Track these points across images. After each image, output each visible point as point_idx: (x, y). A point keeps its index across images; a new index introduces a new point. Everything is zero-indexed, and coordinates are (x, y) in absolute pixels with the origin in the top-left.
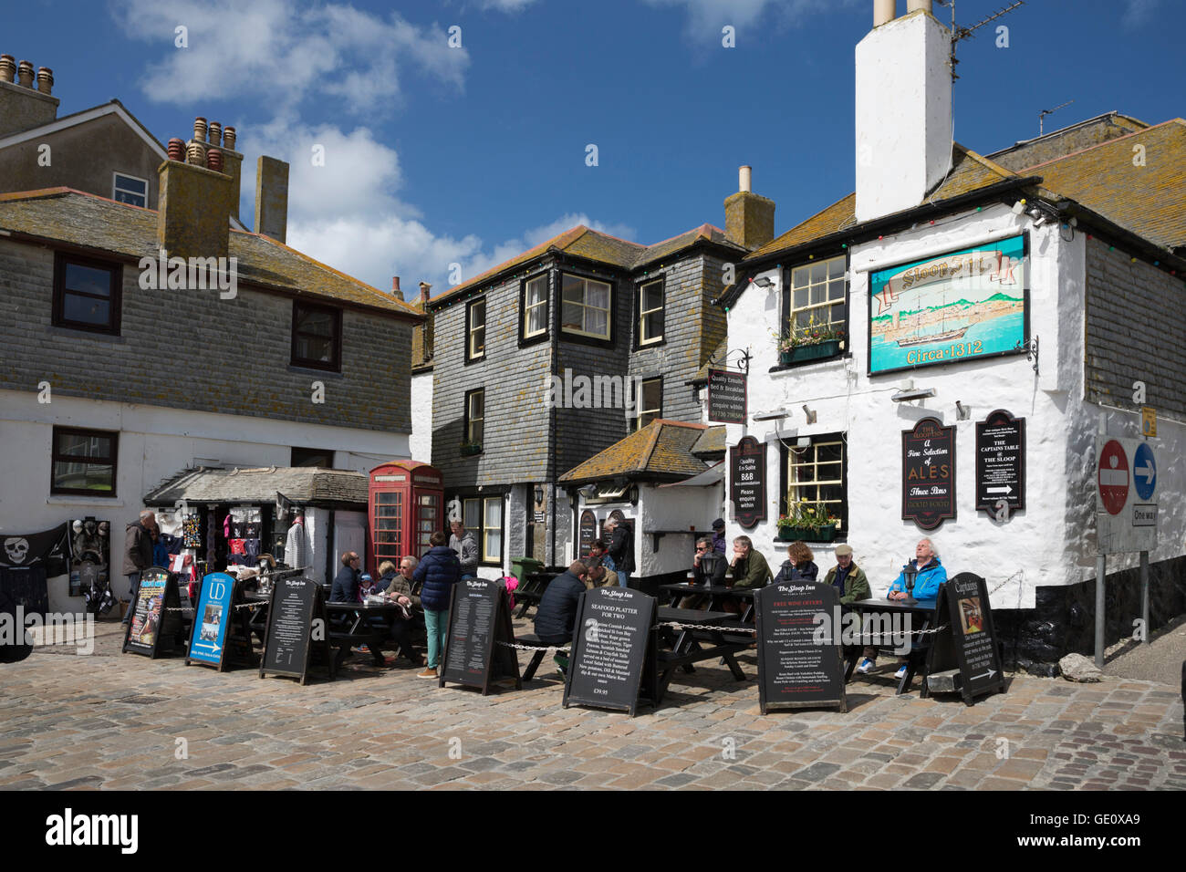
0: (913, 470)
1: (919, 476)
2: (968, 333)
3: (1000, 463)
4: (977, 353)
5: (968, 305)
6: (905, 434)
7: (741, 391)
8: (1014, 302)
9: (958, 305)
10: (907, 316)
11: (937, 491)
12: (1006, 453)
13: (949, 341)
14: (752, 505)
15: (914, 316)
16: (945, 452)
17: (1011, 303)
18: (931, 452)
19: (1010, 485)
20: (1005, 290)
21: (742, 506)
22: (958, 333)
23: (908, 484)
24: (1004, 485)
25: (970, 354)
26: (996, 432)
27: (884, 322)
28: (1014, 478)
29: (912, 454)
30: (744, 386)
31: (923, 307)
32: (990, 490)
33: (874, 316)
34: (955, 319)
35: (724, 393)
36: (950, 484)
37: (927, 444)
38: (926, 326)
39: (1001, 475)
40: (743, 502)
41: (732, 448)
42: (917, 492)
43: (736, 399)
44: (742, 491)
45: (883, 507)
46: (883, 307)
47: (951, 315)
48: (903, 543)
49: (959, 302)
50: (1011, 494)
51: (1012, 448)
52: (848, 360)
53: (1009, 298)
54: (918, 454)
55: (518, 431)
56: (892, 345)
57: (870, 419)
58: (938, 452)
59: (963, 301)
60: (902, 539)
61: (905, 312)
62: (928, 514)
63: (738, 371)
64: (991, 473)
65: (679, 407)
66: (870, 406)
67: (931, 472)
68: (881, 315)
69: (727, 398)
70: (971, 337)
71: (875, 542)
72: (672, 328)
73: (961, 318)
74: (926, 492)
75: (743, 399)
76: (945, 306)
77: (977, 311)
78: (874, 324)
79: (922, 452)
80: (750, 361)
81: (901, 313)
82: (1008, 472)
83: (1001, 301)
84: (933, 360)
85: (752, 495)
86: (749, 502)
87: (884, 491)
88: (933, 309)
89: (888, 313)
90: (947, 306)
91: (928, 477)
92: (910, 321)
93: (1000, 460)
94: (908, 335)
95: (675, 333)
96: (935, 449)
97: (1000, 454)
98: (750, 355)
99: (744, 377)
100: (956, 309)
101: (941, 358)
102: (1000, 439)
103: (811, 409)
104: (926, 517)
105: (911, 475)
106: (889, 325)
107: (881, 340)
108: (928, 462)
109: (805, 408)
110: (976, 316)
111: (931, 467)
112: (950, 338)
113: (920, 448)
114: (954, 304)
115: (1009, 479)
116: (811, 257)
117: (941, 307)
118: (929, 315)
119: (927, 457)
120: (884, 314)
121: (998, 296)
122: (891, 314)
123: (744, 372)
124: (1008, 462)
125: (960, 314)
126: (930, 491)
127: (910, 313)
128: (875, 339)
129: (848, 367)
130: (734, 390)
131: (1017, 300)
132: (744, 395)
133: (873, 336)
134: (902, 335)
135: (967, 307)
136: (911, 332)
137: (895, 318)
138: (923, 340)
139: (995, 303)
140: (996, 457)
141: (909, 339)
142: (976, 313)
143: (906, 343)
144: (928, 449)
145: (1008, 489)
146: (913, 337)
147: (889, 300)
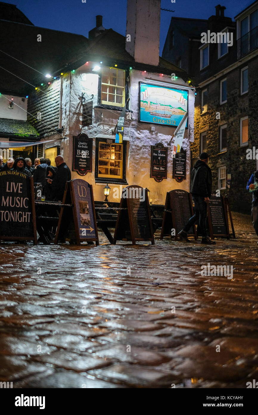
0: (155, 160)
1: (156, 163)
2: (172, 117)
3: (180, 164)
4: (174, 125)
6: (152, 146)
8: (184, 112)
11: (162, 169)
12: (182, 161)
14: (85, 166)
15: (155, 105)
16: (165, 155)
18: (160, 155)
19: (183, 171)
20: (182, 107)
21: (80, 166)
22: (169, 116)
23: (153, 165)
25: (172, 124)
27: (145, 104)
28: (184, 169)
32: (177, 172)
33: (141, 99)
36: (166, 167)
37: (159, 152)
38: (159, 110)
39: (179, 168)
40: (81, 164)
41: (74, 137)
42: (156, 168)
51: (183, 160)
53: (183, 110)
54: (156, 155)
56: (148, 113)
58: (163, 155)
59: (170, 106)
61: (152, 102)
62: (159, 176)
64: (177, 167)
67: (160, 162)
68: (144, 100)
74: (158, 169)
78: (141, 103)
79: (158, 155)
81: (151, 102)
82: (182, 167)
83: (181, 110)
85: (85, 162)
86: (83, 164)
88: (161, 105)
89: (147, 101)
90: (166, 105)
91: (159, 164)
97: (180, 161)
101: (164, 123)
102: (180, 156)
104: (158, 178)
105: (154, 162)
106: (147, 105)
107: (144, 110)
108: (159, 158)
112: (166, 117)
113: (157, 153)
114: (167, 106)
115: (182, 170)
118: (160, 107)
119: (159, 156)
121: (180, 108)
124: (182, 164)
126: (160, 169)
127: (154, 103)
128: (142, 108)
131: (185, 111)
134: (151, 110)
135: (171, 108)
136: (154, 110)
137: (149, 103)
138: (158, 115)
139: (180, 110)
140: (179, 162)
141: (154, 113)
142: (174, 111)
143: (152, 114)
144: (160, 154)
145: (182, 173)
146: (155, 112)
147: (147, 96)
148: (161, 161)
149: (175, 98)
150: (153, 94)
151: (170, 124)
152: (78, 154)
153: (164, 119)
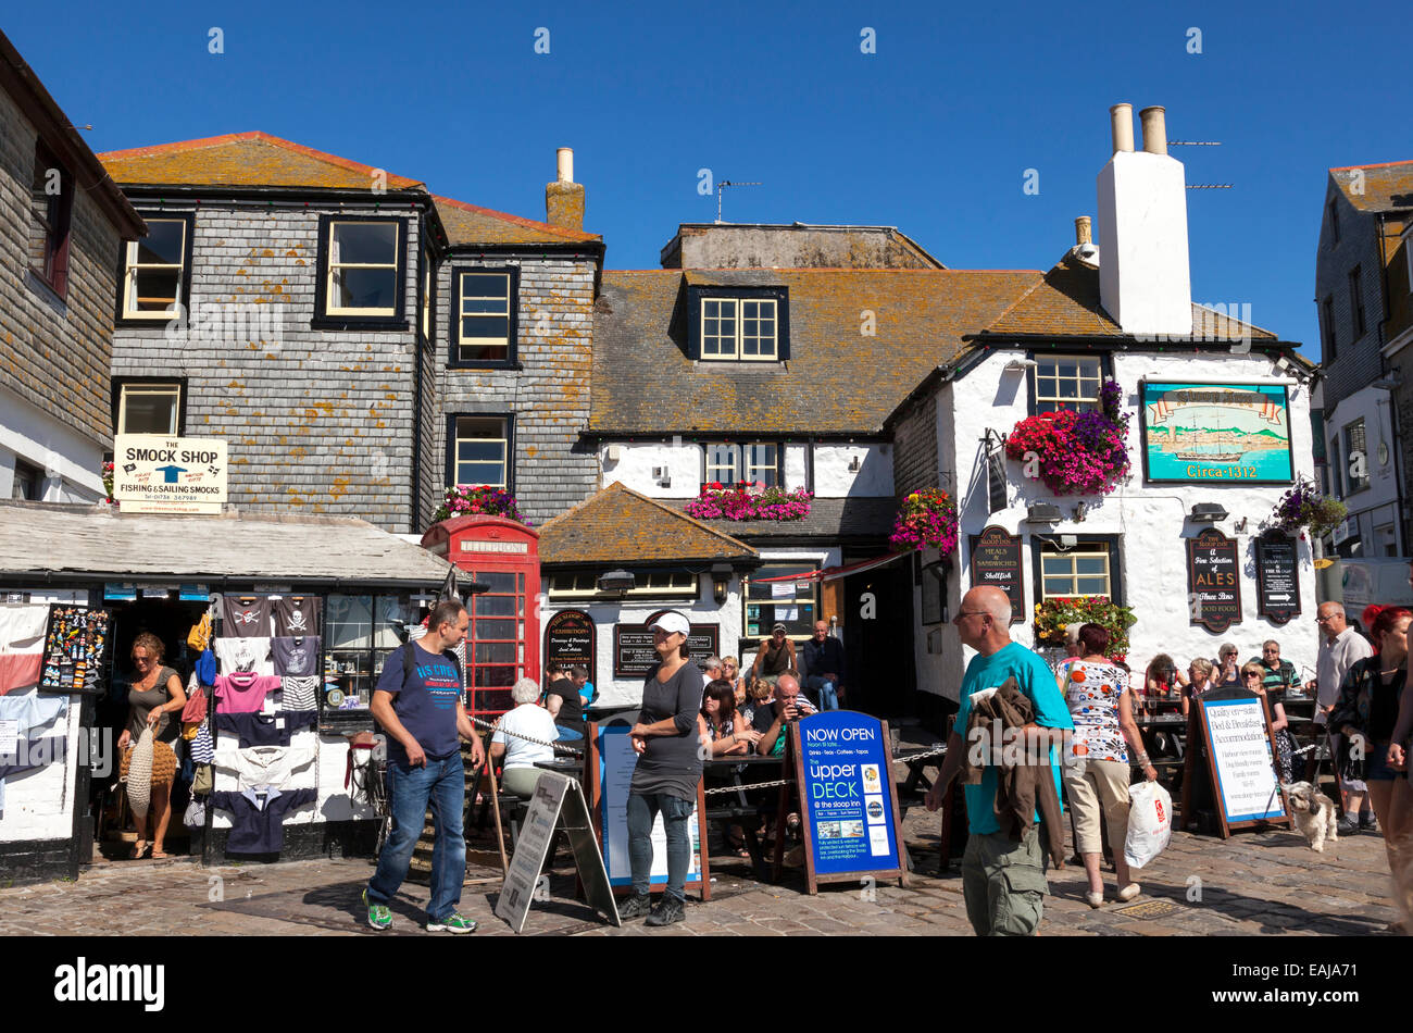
0: (1200, 576)
1: (1205, 578)
2: (1243, 458)
3: (1277, 574)
4: (1252, 477)
5: (1241, 433)
6: (1191, 541)
8: (1280, 440)
9: (1232, 432)
10: (1183, 432)
11: (1224, 596)
12: (1283, 567)
13: (1228, 463)
15: (1191, 433)
16: (1230, 561)
17: (1278, 440)
18: (1217, 561)
19: (1289, 594)
20: (1273, 429)
22: (1233, 456)
23: (1195, 589)
24: (1284, 594)
25: (1246, 478)
26: (1274, 547)
27: (1160, 433)
28: (1291, 588)
29: (1199, 560)
32: (1272, 598)
33: (1150, 423)
34: (1230, 444)
36: (1235, 590)
37: (1213, 552)
38: (1204, 445)
39: (1280, 584)
42: (1206, 597)
45: (1167, 610)
46: (1158, 419)
47: (1226, 440)
48: (1191, 645)
49: (1233, 429)
50: (1290, 601)
51: (1288, 562)
53: (1277, 436)
54: (1205, 561)
55: (307, 470)
56: (1171, 456)
57: (1150, 524)
58: (1224, 561)
59: (1236, 430)
60: (1191, 641)
61: (1181, 428)
62: (1218, 618)
64: (1270, 583)
65: (548, 463)
66: (1147, 511)
68: (1157, 426)
70: (1245, 461)
71: (1160, 646)
72: (532, 349)
73: (1236, 444)
74: (1214, 597)
76: (1219, 430)
77: (1248, 441)
78: (1150, 433)
79: (1209, 560)
81: (1177, 427)
82: (1285, 582)
83: (1269, 436)
84: (1212, 477)
87: (1169, 595)
88: (1209, 431)
89: (1165, 425)
90: (1222, 430)
91: (1215, 584)
92: (1188, 437)
93: (1278, 571)
94: (1187, 449)
95: (542, 357)
96: (1220, 558)
97: (1278, 567)
100: (1230, 435)
101: (1220, 476)
102: (1278, 554)
104: (1216, 621)
105: (1199, 581)
106: (1166, 436)
107: (1160, 450)
108: (1214, 569)
110: (1249, 445)
111: (1218, 574)
112: (1227, 460)
113: (1207, 556)
114: (1228, 430)
115: (1287, 589)
117: (1216, 431)
118: (1206, 436)
119: (1214, 565)
120: (1160, 425)
121: (1265, 432)
124: (1285, 574)
125: (1235, 440)
126: (1218, 596)
127: (1186, 430)
128: (1153, 447)
131: (1282, 439)
133: (1150, 444)
134: (1180, 449)
135: (1240, 435)
136: (1189, 447)
137: (1171, 432)
138: (1201, 457)
139: (1265, 438)
140: (1275, 569)
141: (1188, 453)
143: (1183, 457)
144: (1215, 557)
145: (1287, 597)
146: (1191, 452)
147: (1164, 413)
148: (1219, 576)
149: (1252, 408)
150: (1183, 406)
151: (1240, 477)
153: (1219, 467)
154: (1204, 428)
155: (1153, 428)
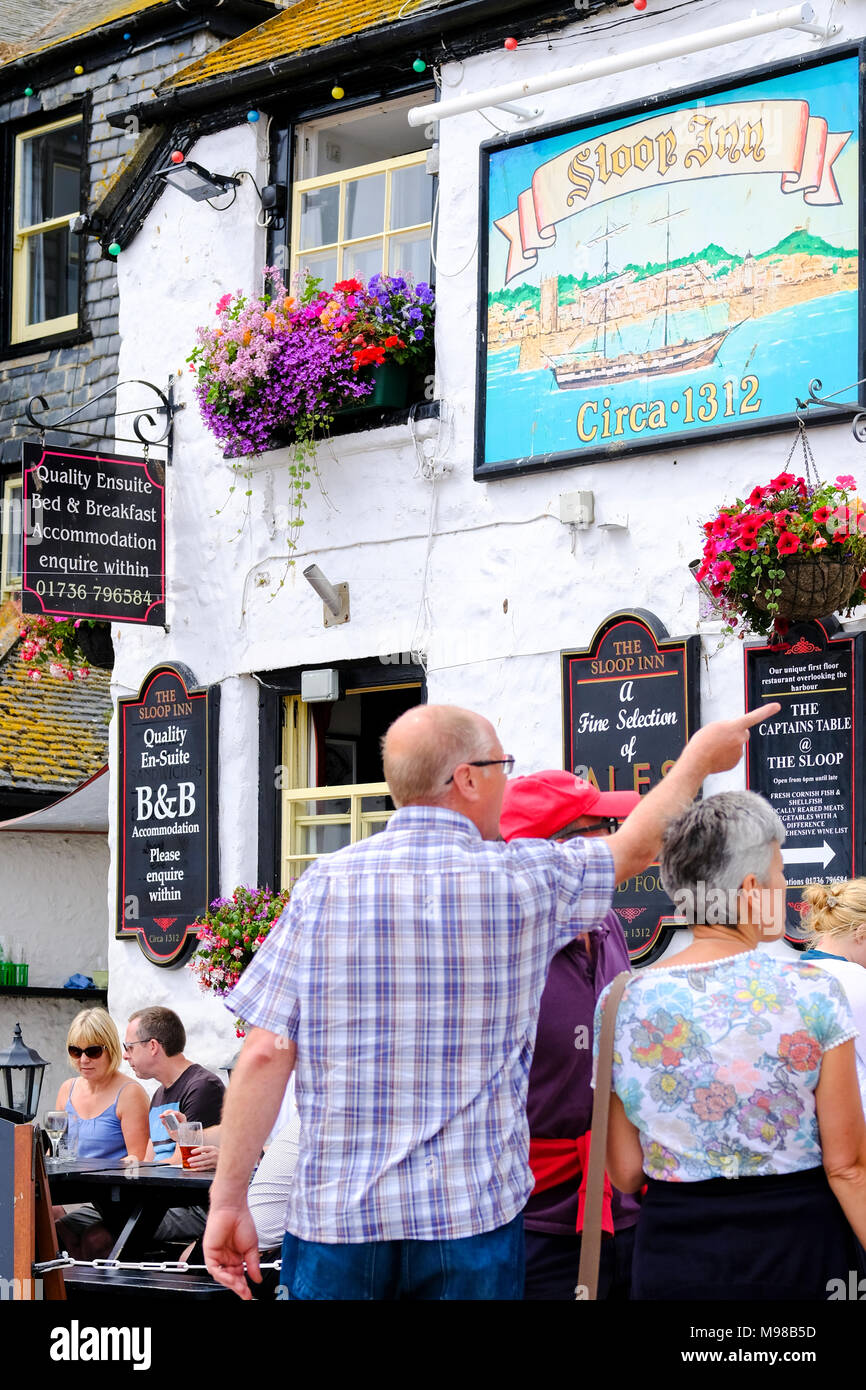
3: (805, 772)
5: (727, 263)
6: (573, 663)
7: (147, 516)
8: (838, 258)
9: (702, 263)
10: (576, 293)
12: (821, 742)
14: (176, 895)
15: (594, 291)
16: (672, 716)
17: (831, 261)
18: (635, 721)
19: (832, 840)
20: (815, 223)
21: (153, 896)
22: (702, 349)
24: (817, 841)
27: (519, 310)
29: (590, 723)
30: (156, 500)
31: (617, 266)
33: (495, 286)
34: (695, 307)
35: (84, 522)
37: (625, 692)
38: (626, 325)
39: (805, 809)
40: (155, 887)
41: (122, 704)
43: (126, 542)
44: (154, 852)
46: (518, 264)
47: (685, 294)
49: (704, 255)
52: (425, 425)
53: (825, 247)
54: (602, 725)
58: (654, 718)
59: (714, 252)
61: (571, 279)
62: (631, 915)
63: (136, 451)
67: (637, 782)
68: (513, 286)
69: (92, 537)
73: (709, 301)
75: (150, 544)
76: (670, 265)
77: (748, 286)
78: (495, 311)
79: (614, 721)
80: (178, 416)
81: (562, 280)
82: (826, 800)
83: (805, 255)
85: (176, 865)
86: (168, 884)
88: (642, 273)
89: (531, 279)
90: (678, 263)
92: (584, 308)
93: (805, 762)
94: (580, 350)
96: (645, 712)
98: (177, 402)
99: (154, 472)
100: (696, 273)
103: (332, 577)
106: (532, 316)
108: (628, 751)
109: (310, 573)
110: (746, 299)
111: (638, 767)
112: (682, 365)
113: (609, 708)
114: (691, 259)
115: (827, 823)
116: (337, 92)
117: (660, 268)
118: (635, 292)
119: (626, 735)
120: (519, 283)
121: (799, 239)
122: (536, 284)
123: (158, 453)
124: (827, 769)
125: (708, 291)
127: (585, 283)
129: (429, 446)
130: (120, 512)
131: (844, 253)
132: (156, 530)
133: (491, 352)
134: (564, 354)
135: (724, 272)
136: (586, 343)
137: (547, 295)
138: (616, 370)
142: (746, 290)
143: (573, 377)
144: (630, 708)
145: (827, 855)
146: (591, 357)
147: (533, 240)
148: (641, 774)
149: (759, 167)
150: (579, 203)
152: (140, 817)
154: (630, 267)
155: (503, 295)
